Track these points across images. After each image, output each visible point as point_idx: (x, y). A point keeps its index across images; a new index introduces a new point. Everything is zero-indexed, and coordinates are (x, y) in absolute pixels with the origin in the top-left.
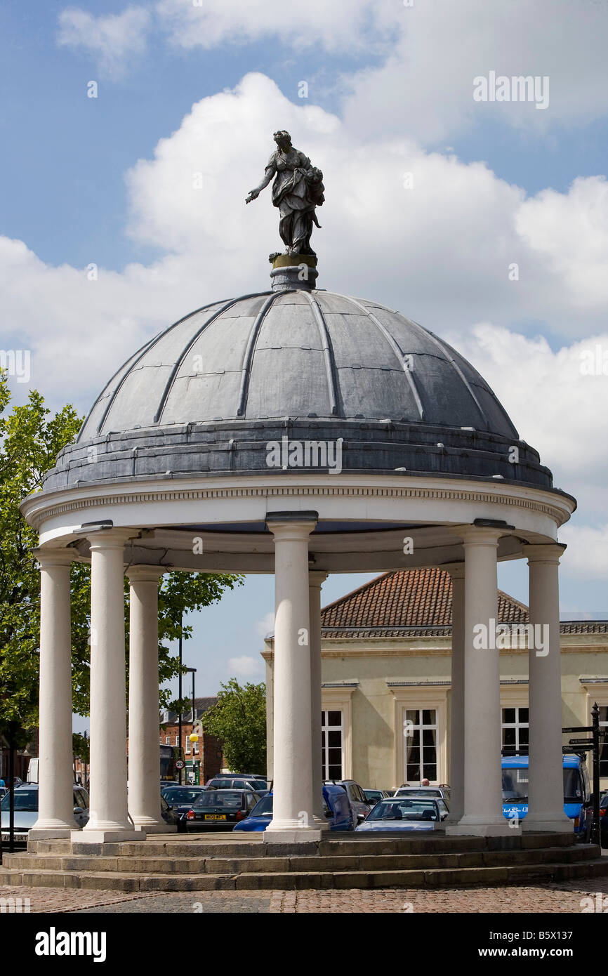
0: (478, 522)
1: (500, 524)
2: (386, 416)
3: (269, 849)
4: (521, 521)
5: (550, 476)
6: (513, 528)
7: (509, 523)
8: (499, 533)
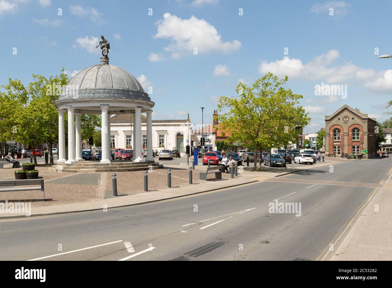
0: (137, 107)
1: (141, 107)
2: (121, 88)
3: (101, 165)
4: (145, 107)
5: (150, 99)
6: (144, 108)
7: (143, 107)
8: (141, 109)
